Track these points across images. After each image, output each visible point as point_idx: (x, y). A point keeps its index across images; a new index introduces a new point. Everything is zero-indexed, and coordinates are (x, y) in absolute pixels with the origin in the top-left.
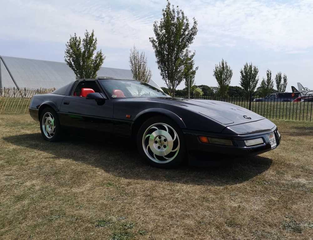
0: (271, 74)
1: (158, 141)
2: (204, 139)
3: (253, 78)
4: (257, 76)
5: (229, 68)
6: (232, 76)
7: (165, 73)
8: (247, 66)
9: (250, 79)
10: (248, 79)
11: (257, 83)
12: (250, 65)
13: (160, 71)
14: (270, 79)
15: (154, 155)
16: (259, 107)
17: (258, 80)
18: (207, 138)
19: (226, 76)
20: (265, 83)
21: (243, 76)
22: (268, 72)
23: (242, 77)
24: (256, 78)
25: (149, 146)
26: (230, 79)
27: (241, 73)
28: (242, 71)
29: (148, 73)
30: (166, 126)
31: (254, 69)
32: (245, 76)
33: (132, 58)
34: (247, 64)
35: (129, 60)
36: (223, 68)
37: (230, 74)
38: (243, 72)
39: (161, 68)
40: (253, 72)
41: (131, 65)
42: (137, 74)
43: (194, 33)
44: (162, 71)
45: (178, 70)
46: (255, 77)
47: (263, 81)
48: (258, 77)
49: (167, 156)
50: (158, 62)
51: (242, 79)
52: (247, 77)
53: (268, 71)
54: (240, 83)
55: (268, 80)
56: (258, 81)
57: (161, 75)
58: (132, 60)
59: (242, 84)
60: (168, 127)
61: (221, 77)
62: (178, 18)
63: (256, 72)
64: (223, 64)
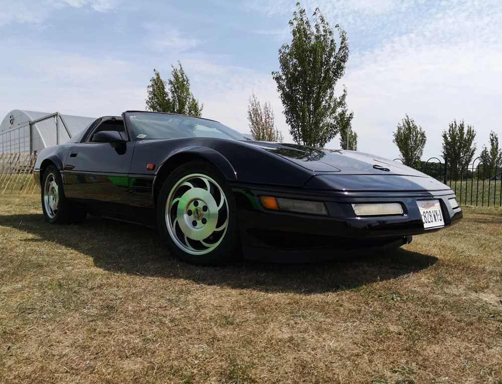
0: (496, 139)
1: (192, 210)
2: (270, 202)
3: (465, 146)
4: (473, 143)
5: (420, 129)
6: (426, 142)
7: (298, 130)
8: (454, 126)
9: (459, 148)
10: (456, 148)
11: (473, 154)
12: (460, 125)
13: (290, 127)
14: (497, 148)
15: (186, 238)
16: (468, 189)
17: (474, 150)
18: (276, 201)
19: (415, 141)
20: (488, 154)
21: (447, 143)
22: (492, 137)
23: (445, 145)
24: (472, 147)
25: (177, 221)
26: (422, 147)
27: (444, 137)
28: (445, 135)
29: (276, 134)
30: (206, 179)
31: (468, 132)
32: (451, 142)
33: (252, 113)
34: (455, 122)
35: (248, 115)
36: (409, 128)
37: (423, 139)
38: (447, 136)
39: (291, 122)
40: (465, 136)
41: (251, 124)
42: (261, 137)
43: (344, 59)
44: (293, 127)
45: (321, 125)
46: (470, 144)
47: (485, 152)
48: (475, 144)
49: (207, 240)
50: (286, 113)
51: (445, 148)
52: (455, 144)
53: (492, 135)
54: (443, 154)
55: (492, 150)
56: (475, 152)
57: (292, 134)
58: (252, 115)
59: (446, 157)
60: (210, 182)
61: (406, 144)
62: (317, 38)
63: (471, 135)
64: (408, 123)
